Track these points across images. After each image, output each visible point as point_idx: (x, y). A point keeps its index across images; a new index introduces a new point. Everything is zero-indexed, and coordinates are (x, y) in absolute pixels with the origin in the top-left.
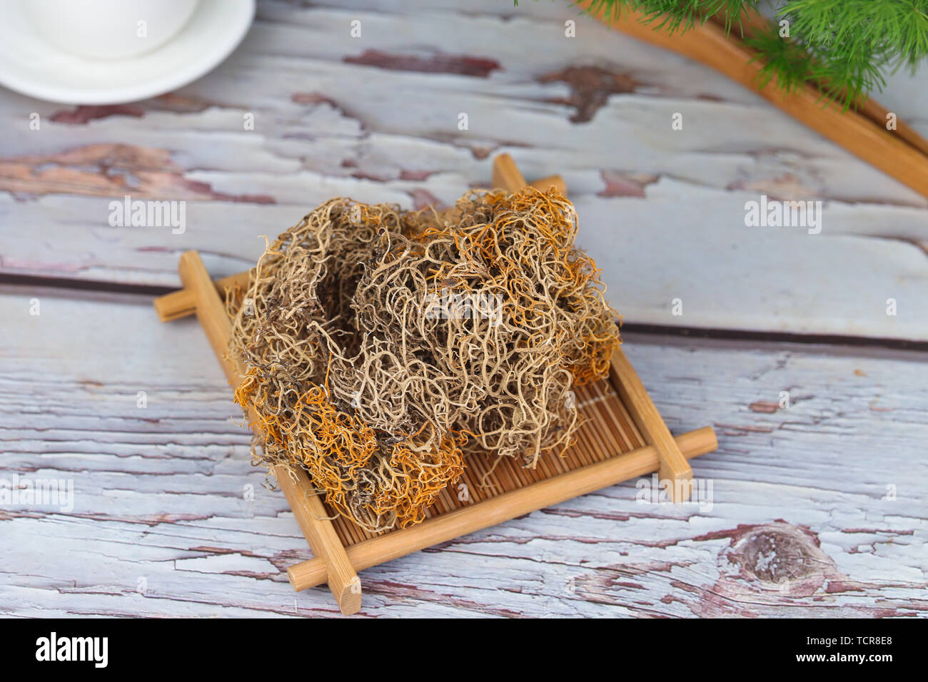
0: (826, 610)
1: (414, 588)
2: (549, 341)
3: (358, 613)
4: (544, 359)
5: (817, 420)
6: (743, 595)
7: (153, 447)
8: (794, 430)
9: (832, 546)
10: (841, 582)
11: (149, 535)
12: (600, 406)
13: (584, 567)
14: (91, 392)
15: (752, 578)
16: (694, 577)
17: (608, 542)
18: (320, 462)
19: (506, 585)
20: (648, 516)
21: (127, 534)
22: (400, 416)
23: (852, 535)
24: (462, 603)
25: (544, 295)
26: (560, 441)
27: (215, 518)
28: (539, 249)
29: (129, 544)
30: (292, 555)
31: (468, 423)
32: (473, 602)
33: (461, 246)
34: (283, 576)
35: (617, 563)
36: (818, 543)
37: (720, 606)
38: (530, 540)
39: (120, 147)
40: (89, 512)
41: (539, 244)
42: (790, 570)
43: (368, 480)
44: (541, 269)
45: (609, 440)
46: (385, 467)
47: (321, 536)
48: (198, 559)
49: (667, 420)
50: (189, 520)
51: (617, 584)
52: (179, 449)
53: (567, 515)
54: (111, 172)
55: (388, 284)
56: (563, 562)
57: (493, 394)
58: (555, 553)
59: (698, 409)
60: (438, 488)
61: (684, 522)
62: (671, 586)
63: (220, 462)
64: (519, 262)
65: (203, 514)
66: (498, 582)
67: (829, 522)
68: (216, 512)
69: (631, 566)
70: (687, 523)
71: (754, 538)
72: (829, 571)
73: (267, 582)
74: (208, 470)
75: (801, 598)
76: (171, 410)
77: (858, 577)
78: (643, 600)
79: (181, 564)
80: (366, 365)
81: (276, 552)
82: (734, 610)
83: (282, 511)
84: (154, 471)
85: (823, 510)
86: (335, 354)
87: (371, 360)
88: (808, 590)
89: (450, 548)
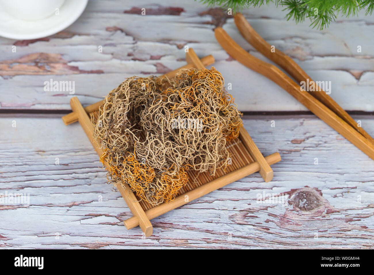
0: (327, 221)
1: (172, 224)
2: (217, 129)
3: (152, 236)
4: (216, 136)
5: (317, 145)
6: (295, 217)
7: (67, 175)
8: (309, 150)
9: (327, 196)
10: (331, 209)
11: (69, 211)
12: (235, 146)
13: (235, 211)
14: (41, 155)
15: (298, 210)
16: (276, 211)
17: (243, 200)
18: (134, 182)
19: (206, 220)
20: (257, 188)
21: (61, 211)
22: (164, 163)
23: (334, 190)
24: (190, 228)
25: (214, 112)
26: (223, 165)
27: (93, 202)
28: (211, 94)
29: (62, 215)
30: (124, 214)
31: (188, 161)
32: (194, 228)
33: (181, 96)
34: (122, 223)
35: (247, 208)
36: (321, 194)
37: (287, 222)
38: (213, 201)
39: (42, 54)
40: (45, 203)
41: (211, 92)
42: (312, 206)
43: (152, 187)
44: (212, 101)
45: (240, 160)
46: (158, 181)
47: (136, 208)
48: (89, 219)
49: (260, 149)
50: (84, 204)
51: (248, 216)
52: (77, 175)
53: (227, 190)
54: (39, 65)
55: (155, 113)
56: (227, 209)
57: (197, 151)
58: (223, 206)
59: (271, 144)
60: (179, 188)
61: (271, 190)
62: (268, 216)
63: (93, 179)
64: (204, 100)
65: (89, 201)
66: (203, 219)
67: (325, 186)
68: (94, 199)
69: (252, 209)
70: (272, 190)
71: (297, 194)
72: (327, 205)
73: (116, 226)
74: (89, 183)
75: (317, 217)
76: (72, 160)
77: (338, 207)
78: (258, 222)
79: (83, 222)
80: (149, 144)
81: (118, 214)
82: (293, 223)
83: (119, 197)
84: (69, 185)
85: (322, 181)
86: (137, 141)
87: (151, 143)
88: (319, 213)
89: (184, 207)
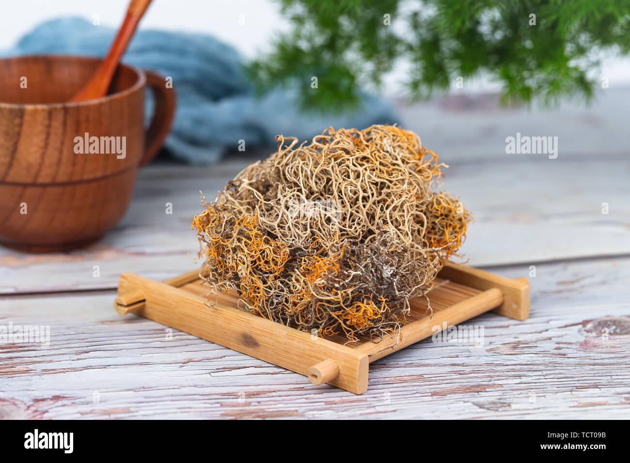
4: (403, 199)
11: (185, 367)
13: (493, 345)
16: (568, 340)
18: (249, 271)
20: (521, 324)
21: (169, 368)
22: (307, 235)
35: (514, 341)
48: (226, 371)
50: (209, 359)
51: (520, 347)
61: (546, 324)
62: (556, 344)
69: (525, 341)
71: (597, 324)
80: (282, 202)
86: (259, 199)
